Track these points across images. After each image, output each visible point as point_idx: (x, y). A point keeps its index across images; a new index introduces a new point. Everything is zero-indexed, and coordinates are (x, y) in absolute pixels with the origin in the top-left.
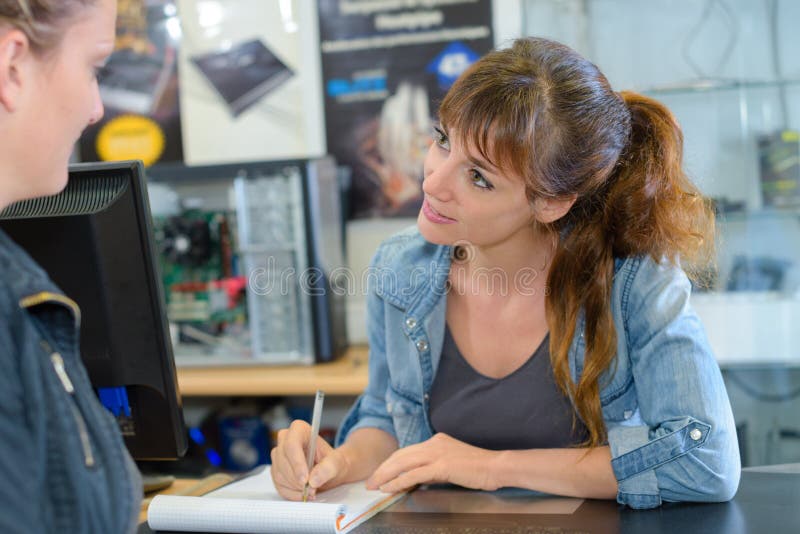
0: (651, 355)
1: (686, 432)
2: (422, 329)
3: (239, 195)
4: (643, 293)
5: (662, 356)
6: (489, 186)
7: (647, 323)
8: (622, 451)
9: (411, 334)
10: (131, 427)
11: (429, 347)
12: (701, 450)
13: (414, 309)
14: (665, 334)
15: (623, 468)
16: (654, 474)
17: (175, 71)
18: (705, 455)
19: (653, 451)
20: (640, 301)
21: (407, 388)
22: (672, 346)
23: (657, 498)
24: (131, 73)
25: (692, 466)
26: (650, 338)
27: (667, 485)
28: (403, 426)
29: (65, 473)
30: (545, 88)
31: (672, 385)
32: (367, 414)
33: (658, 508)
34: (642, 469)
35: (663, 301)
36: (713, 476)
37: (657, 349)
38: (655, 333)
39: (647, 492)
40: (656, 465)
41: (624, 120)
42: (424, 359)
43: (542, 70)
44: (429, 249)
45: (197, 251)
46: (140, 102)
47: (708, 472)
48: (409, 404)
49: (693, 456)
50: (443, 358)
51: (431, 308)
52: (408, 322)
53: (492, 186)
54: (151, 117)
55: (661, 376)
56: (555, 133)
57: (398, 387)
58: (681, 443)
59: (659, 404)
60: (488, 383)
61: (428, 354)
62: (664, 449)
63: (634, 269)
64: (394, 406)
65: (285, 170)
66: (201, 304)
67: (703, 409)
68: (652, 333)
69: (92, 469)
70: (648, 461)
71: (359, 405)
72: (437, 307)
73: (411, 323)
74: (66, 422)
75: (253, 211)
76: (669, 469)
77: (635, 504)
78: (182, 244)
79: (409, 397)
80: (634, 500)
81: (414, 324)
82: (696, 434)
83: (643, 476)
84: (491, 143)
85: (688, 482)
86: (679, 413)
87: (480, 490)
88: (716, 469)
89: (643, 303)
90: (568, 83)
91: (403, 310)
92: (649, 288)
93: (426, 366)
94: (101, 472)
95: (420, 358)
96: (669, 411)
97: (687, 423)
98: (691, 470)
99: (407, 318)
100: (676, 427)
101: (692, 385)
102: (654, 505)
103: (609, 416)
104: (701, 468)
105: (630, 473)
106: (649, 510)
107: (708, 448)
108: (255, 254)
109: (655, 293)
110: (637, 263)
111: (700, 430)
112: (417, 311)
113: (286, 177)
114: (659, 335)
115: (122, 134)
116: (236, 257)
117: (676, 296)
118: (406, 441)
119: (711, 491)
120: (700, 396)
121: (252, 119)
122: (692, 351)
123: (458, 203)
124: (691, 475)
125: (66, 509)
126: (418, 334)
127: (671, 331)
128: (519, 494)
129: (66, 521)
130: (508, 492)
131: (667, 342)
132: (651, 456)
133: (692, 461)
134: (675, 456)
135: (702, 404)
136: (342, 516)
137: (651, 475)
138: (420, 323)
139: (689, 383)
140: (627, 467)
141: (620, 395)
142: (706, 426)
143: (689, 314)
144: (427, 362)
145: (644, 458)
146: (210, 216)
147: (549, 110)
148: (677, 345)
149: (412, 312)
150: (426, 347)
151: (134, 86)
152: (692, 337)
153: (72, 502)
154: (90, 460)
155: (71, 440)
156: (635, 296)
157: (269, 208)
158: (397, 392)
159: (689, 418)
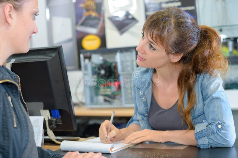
0: (208, 103)
1: (217, 126)
2: (144, 94)
3: (118, 57)
4: (207, 84)
5: (212, 103)
6: (154, 49)
7: (208, 93)
8: (198, 131)
9: (141, 96)
10: (61, 122)
11: (146, 100)
12: (221, 131)
13: (142, 88)
14: (212, 96)
15: (197, 136)
16: (207, 138)
17: (104, 21)
18: (223, 133)
19: (206, 131)
20: (206, 86)
21: (142, 112)
22: (214, 100)
23: (208, 146)
24: (91, 22)
25: (218, 136)
26: (209, 97)
27: (211, 142)
28: (142, 123)
29: (7, 128)
30: (173, 21)
31: (214, 112)
32: (135, 120)
33: (209, 149)
34: (203, 137)
35: (212, 86)
36: (225, 139)
37: (210, 101)
38: (210, 96)
39: (205, 144)
40: (208, 136)
41: (198, 32)
42: (145, 103)
43: (172, 16)
44: (147, 71)
45: (107, 74)
46: (94, 31)
47: (223, 138)
48: (143, 117)
49: (219, 133)
50: (151, 103)
51: (147, 88)
52: (140, 92)
53: (155, 49)
54: (97, 35)
55: (211, 109)
56: (174, 34)
57: (140, 112)
58: (215, 129)
59: (210, 118)
60: (163, 110)
61: (146, 102)
62: (210, 131)
63: (204, 77)
64: (139, 118)
65: (131, 50)
66: (109, 90)
67: (223, 119)
68: (209, 96)
69: (16, 128)
70: (205, 134)
71: (133, 118)
72: (149, 88)
73: (141, 93)
74: (9, 115)
75: (122, 62)
76: (211, 137)
77: (202, 147)
78: (103, 72)
79: (143, 115)
80: (201, 146)
81: (142, 93)
82: (220, 126)
83: (203, 139)
84: (154, 36)
85: (217, 141)
86: (216, 120)
87: (161, 143)
88: (226, 137)
89: (207, 87)
90: (180, 20)
91: (139, 89)
92: (208, 83)
93: (146, 105)
94: (19, 129)
95: (144, 103)
96: (213, 119)
97: (217, 123)
98: (218, 137)
99: (140, 91)
100: (214, 124)
101: (220, 111)
102: (208, 147)
103: (198, 121)
104: (221, 137)
105: (200, 138)
106: (206, 149)
107: (224, 131)
108: (123, 75)
109: (210, 84)
110: (205, 75)
111: (221, 125)
112: (143, 89)
113: (132, 52)
114: (211, 96)
115: (89, 40)
116: (119, 75)
117: (217, 85)
118: (143, 128)
119: (225, 144)
120: (222, 115)
121: (126, 35)
122: (221, 101)
123: (146, 54)
124: (218, 139)
125: (6, 138)
126: (143, 96)
127: (214, 95)
128: (172, 144)
129: (6, 141)
130: (168, 143)
131: (213, 99)
132: (206, 133)
133: (219, 134)
134: (213, 133)
135: (223, 117)
136: (112, 148)
137: (206, 138)
138: (144, 93)
139: (219, 111)
140: (199, 136)
141: (201, 115)
142: (223, 124)
143: (220, 90)
144: (146, 104)
145: (204, 133)
146: (111, 63)
147: (173, 27)
148: (216, 100)
149: (142, 89)
150: (145, 100)
151: (92, 26)
152: (221, 97)
153: (8, 136)
154: (15, 126)
155: (10, 120)
156: (204, 85)
157: (127, 61)
158: (140, 113)
159: (218, 121)
